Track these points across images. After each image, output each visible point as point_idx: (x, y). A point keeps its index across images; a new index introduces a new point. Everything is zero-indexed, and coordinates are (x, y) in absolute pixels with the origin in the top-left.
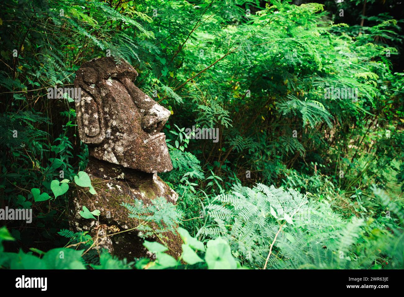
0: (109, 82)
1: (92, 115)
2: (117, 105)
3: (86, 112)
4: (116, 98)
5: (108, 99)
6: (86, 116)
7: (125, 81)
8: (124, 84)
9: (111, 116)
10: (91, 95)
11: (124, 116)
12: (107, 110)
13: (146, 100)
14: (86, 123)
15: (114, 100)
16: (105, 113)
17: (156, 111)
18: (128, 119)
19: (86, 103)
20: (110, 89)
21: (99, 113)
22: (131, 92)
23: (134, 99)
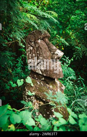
0: (39, 41)
1: (32, 54)
2: (42, 51)
3: (30, 53)
4: (42, 48)
5: (39, 48)
6: (30, 55)
7: (45, 40)
8: (45, 41)
9: (40, 55)
10: (32, 47)
11: (45, 55)
12: (38, 52)
13: (54, 48)
14: (30, 58)
15: (41, 49)
16: (37, 54)
17: (57, 53)
18: (46, 56)
19: (30, 50)
20: (40, 44)
21: (35, 54)
22: (48, 45)
23: (49, 47)
